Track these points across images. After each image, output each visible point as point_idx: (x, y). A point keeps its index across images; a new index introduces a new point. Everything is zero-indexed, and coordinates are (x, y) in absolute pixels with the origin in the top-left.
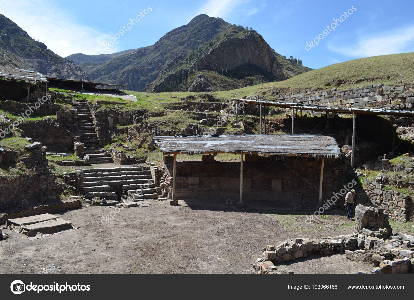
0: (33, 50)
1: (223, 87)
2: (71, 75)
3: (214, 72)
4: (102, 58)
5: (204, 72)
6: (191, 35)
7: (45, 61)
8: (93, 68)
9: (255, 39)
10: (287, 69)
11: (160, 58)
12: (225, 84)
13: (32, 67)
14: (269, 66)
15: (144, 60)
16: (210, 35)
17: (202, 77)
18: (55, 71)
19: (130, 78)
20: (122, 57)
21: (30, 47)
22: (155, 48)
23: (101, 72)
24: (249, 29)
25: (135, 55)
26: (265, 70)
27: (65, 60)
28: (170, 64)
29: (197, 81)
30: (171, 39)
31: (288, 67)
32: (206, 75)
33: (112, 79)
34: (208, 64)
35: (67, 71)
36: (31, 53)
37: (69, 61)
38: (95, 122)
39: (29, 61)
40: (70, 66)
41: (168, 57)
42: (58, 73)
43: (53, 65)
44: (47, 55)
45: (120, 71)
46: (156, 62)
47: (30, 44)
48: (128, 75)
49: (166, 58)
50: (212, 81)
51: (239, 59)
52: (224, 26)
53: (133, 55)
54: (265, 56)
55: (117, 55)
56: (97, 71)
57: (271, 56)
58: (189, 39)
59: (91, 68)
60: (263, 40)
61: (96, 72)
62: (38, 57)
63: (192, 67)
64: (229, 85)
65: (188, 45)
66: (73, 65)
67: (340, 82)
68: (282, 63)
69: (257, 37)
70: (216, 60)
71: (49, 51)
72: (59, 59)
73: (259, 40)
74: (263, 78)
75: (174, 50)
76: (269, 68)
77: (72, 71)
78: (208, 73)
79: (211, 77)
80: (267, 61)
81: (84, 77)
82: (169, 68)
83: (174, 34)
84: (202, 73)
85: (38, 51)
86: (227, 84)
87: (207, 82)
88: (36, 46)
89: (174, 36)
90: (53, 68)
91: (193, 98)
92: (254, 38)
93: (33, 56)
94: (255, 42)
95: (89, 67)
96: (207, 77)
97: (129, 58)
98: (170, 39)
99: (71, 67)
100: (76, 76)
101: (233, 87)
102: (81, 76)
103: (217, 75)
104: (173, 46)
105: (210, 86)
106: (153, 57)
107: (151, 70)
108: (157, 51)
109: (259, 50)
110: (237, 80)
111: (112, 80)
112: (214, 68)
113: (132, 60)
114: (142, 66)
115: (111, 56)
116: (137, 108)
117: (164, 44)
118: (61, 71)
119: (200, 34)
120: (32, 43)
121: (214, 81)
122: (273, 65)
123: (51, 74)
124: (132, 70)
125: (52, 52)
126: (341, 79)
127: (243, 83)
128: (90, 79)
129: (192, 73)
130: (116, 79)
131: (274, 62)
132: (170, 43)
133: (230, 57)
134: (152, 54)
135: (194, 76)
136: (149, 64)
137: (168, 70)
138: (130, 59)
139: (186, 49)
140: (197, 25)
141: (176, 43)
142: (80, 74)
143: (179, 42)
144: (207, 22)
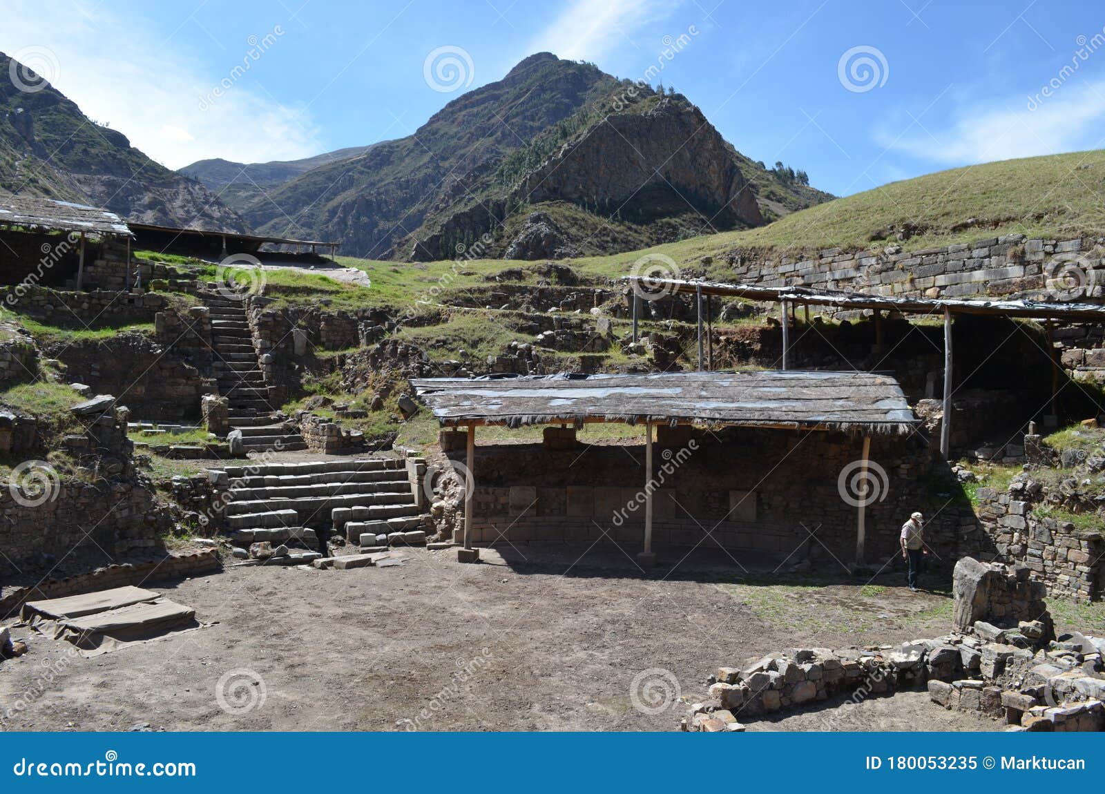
0: (93, 151)
1: (597, 246)
2: (194, 217)
3: (574, 206)
4: (277, 171)
5: (548, 205)
6: (511, 108)
7: (125, 179)
8: (253, 196)
9: (682, 117)
10: (768, 197)
11: (430, 170)
12: (602, 238)
13: (90, 196)
14: (721, 191)
15: (387, 175)
16: (563, 107)
17: (541, 220)
18: (151, 206)
19: (350, 223)
20: (332, 166)
21: (86, 143)
22: (417, 144)
23: (272, 208)
24: (667, 93)
25: (362, 162)
26: (710, 200)
27: (176, 177)
28: (458, 186)
29: (530, 231)
30: (460, 120)
31: (772, 192)
32: (553, 213)
33: (303, 225)
35: (185, 206)
36: (88, 160)
37: (187, 180)
38: (257, 342)
39: (83, 180)
40: (190, 193)
41: (452, 167)
42: (159, 210)
43: (147, 189)
44: (129, 163)
45: (324, 206)
46: (419, 180)
47: (84, 135)
48: (345, 216)
49: (446, 169)
50: (569, 231)
51: (639, 170)
52: (599, 84)
53: (359, 161)
54: (710, 163)
55: (315, 163)
56: (262, 206)
57: (725, 163)
58: (506, 119)
59: (246, 197)
60: (702, 119)
61: (261, 209)
62: (107, 170)
63: (515, 193)
64: (614, 240)
65: (503, 133)
66: (201, 189)
67: (910, 231)
68: (755, 182)
69: (688, 112)
70: (579, 175)
71: (135, 152)
72: (161, 174)
73: (694, 120)
74: (703, 222)
75: (467, 149)
76: (719, 195)
77: (195, 203)
78: (556, 209)
79: (566, 218)
80: (714, 177)
81: (229, 221)
82: (454, 197)
83: (466, 107)
84: (542, 208)
85: (105, 153)
86: (609, 239)
87: (555, 233)
88: (100, 140)
89: (468, 110)
90: (146, 197)
91: (518, 275)
92: (680, 114)
93: (93, 167)
94: (683, 124)
95: (243, 194)
96: (556, 220)
97: (349, 170)
98: (456, 119)
99: (195, 195)
100: (207, 219)
101: (623, 245)
102: (221, 220)
103: (583, 215)
104: (465, 139)
105: (562, 243)
106: (412, 168)
107: (406, 203)
108: (424, 152)
109: (692, 147)
110: (634, 226)
111: (304, 228)
112: (575, 196)
113: (356, 176)
114: (382, 190)
115: (300, 166)
116: (369, 304)
117: (441, 132)
118: (168, 205)
119: (535, 106)
120: (89, 133)
121: (573, 231)
122: (730, 187)
123: (141, 215)
124: (354, 202)
125: (144, 156)
126: (914, 222)
127: (651, 234)
128: (245, 228)
129: (515, 209)
130: (314, 227)
131: (732, 179)
132: (455, 130)
133: (617, 166)
134: (407, 160)
135: (520, 218)
136: (400, 187)
137: (451, 201)
138: (350, 174)
139: (499, 147)
140: (529, 81)
141: (473, 130)
142: (217, 214)
143: (479, 127)
144: (554, 74)
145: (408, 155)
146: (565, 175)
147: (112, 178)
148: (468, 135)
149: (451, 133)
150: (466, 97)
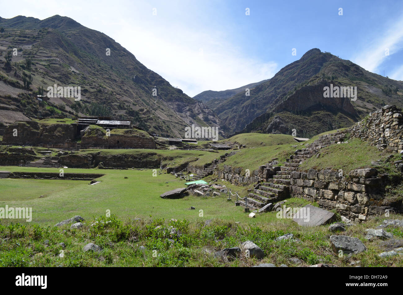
0: (173, 96)
2: (201, 113)
3: (289, 113)
4: (228, 93)
5: (282, 113)
6: (300, 71)
7: (182, 103)
8: (219, 103)
10: (368, 102)
11: (273, 93)
12: (296, 121)
13: (173, 109)
16: (317, 69)
17: (278, 118)
18: (189, 110)
19: (248, 111)
21: (172, 93)
22: (271, 84)
23: (225, 107)
27: (196, 101)
31: (369, 100)
32: (282, 115)
34: (286, 107)
35: (198, 110)
36: (172, 98)
37: (199, 102)
39: (171, 104)
41: (280, 91)
42: (191, 112)
43: (188, 105)
44: (183, 98)
45: (241, 106)
46: (270, 97)
47: (171, 91)
48: (246, 109)
49: (279, 92)
51: (311, 101)
52: (331, 59)
53: (252, 90)
58: (299, 74)
61: (221, 107)
62: (177, 100)
64: (299, 122)
65: (298, 79)
66: (203, 104)
68: (364, 97)
71: (185, 95)
72: (191, 100)
75: (286, 85)
76: (339, 105)
77: (200, 108)
78: (284, 114)
79: (286, 117)
80: (338, 100)
81: (210, 113)
83: (287, 70)
84: (279, 114)
85: (177, 96)
87: (281, 121)
88: (175, 92)
90: (187, 108)
92: (326, 83)
93: (173, 100)
95: (216, 102)
96: (282, 117)
98: (284, 74)
99: (201, 106)
100: (204, 113)
102: (208, 113)
103: (291, 115)
104: (285, 82)
105: (282, 124)
106: (269, 92)
107: (265, 104)
108: (272, 86)
110: (306, 117)
111: (235, 113)
112: (290, 110)
114: (258, 100)
115: (236, 91)
117: (279, 79)
118: (193, 110)
119: (308, 69)
120: (173, 90)
122: (343, 103)
123: (186, 113)
124: (249, 105)
125: (187, 95)
128: (215, 115)
129: (272, 115)
130: (237, 113)
132: (283, 78)
133: (304, 100)
134: (267, 89)
135: (273, 117)
136: (264, 99)
139: (296, 84)
140: (307, 61)
141: (288, 79)
142: (207, 112)
143: (290, 78)
144: (315, 58)
145: (267, 88)
146: (288, 105)
147: (178, 103)
148: (286, 80)
149: (282, 79)
150: (287, 67)
